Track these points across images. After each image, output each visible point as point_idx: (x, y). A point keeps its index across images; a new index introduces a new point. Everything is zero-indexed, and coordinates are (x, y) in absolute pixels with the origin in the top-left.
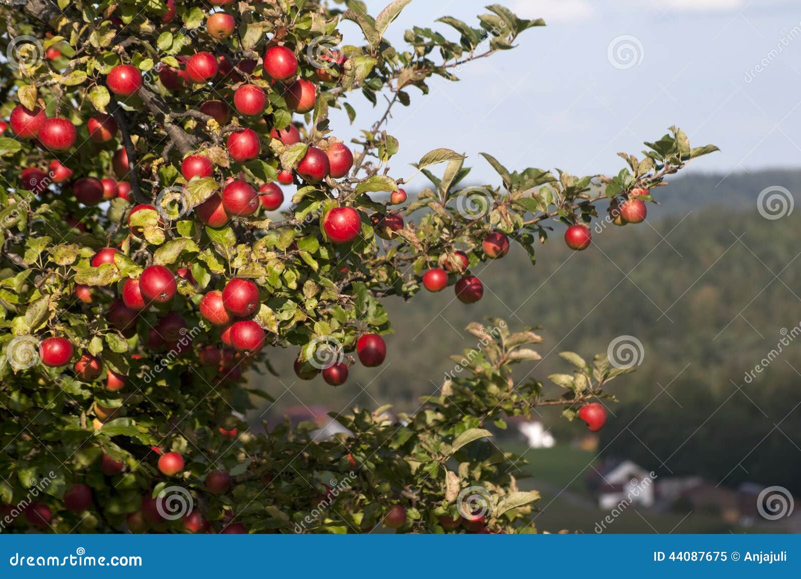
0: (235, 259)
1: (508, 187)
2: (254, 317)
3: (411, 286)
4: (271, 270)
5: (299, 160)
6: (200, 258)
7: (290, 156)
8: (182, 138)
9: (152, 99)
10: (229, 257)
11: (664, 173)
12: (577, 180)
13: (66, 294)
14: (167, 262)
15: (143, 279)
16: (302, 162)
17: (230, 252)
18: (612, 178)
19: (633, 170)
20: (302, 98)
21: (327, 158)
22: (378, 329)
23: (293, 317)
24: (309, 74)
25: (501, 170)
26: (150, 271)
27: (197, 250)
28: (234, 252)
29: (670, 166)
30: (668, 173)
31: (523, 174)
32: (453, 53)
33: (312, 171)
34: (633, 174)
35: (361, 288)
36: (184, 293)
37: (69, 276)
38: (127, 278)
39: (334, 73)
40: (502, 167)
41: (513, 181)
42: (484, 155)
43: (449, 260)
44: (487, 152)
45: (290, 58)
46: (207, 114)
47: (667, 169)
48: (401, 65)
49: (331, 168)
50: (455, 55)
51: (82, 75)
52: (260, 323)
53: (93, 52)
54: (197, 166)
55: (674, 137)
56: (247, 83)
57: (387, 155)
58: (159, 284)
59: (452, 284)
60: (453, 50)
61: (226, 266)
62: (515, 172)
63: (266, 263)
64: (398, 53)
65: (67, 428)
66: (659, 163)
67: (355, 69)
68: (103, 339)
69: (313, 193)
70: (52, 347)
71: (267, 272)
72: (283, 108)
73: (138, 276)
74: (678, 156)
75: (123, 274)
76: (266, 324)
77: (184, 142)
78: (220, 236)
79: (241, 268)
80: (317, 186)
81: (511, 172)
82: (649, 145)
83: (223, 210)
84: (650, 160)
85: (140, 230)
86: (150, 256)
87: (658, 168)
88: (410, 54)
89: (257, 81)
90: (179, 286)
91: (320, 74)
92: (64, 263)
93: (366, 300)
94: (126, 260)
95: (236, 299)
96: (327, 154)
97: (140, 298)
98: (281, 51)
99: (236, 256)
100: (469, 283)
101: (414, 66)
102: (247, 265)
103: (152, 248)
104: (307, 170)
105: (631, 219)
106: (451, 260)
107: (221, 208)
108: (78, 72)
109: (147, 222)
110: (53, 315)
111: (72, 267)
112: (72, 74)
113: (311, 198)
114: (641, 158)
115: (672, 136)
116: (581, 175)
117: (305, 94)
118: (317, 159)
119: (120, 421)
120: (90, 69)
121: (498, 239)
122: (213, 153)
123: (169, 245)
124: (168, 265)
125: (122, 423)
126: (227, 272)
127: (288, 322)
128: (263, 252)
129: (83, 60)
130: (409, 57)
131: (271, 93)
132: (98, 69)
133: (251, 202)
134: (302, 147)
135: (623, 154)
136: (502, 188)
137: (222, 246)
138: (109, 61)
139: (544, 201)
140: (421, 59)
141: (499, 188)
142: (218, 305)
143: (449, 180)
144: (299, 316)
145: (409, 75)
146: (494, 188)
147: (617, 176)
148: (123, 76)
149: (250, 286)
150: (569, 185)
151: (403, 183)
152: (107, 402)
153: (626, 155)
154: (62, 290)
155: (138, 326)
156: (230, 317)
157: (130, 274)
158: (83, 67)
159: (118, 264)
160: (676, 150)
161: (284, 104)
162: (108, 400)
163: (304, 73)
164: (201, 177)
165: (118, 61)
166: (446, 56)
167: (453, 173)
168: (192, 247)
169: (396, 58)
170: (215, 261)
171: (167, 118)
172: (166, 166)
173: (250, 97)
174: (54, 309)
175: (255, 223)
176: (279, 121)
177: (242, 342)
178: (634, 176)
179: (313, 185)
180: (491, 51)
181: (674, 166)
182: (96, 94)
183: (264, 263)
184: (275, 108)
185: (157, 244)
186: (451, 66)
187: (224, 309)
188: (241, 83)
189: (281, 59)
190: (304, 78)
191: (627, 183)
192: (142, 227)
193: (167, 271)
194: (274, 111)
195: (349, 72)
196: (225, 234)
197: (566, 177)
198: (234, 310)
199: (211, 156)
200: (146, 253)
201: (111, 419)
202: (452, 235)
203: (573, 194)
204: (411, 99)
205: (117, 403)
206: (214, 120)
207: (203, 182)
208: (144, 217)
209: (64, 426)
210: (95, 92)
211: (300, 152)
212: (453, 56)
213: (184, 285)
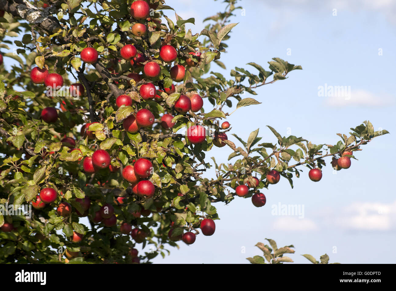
0: (141, 149)
1: (281, 143)
2: (149, 179)
3: (229, 197)
4: (159, 155)
5: (176, 101)
6: (123, 149)
7: (171, 100)
8: (117, 91)
9: (102, 70)
10: (138, 148)
11: (360, 144)
12: (316, 146)
13: (55, 167)
14: (106, 149)
15: (94, 156)
16: (177, 102)
17: (139, 145)
18: (333, 145)
19: (345, 142)
20: (178, 73)
21: (190, 101)
22: (212, 217)
23: (170, 182)
24: (183, 62)
25: (278, 135)
26: (98, 152)
27: (122, 145)
28: (141, 145)
29: (363, 140)
30: (362, 144)
31: (288, 138)
32: (255, 81)
33: (182, 106)
34: (344, 144)
35: (204, 195)
36: (114, 166)
37: (57, 157)
38: (86, 157)
39: (195, 60)
40: (278, 133)
41: (283, 141)
42: (269, 126)
43: (249, 181)
44: (270, 126)
45: (173, 51)
46: (130, 78)
47: (362, 142)
48: (228, 86)
49: (192, 106)
50: (256, 82)
51: (68, 52)
52: (153, 182)
53: (74, 41)
54: (124, 100)
55: (366, 126)
56: (151, 61)
57: (220, 102)
58: (102, 158)
59: (251, 197)
60: (255, 79)
61: (136, 153)
62: (284, 137)
63: (157, 152)
64: (227, 81)
65: (51, 261)
66: (358, 139)
67: (206, 58)
68: (72, 192)
69: (182, 119)
70: (47, 192)
71: (157, 155)
72: (169, 77)
73: (92, 155)
74: (368, 135)
75: (84, 155)
76: (155, 183)
77: (118, 93)
78: (134, 137)
79: (144, 154)
80: (185, 115)
81: (283, 137)
82: (352, 129)
83: (136, 124)
84: (353, 137)
85: (94, 133)
86: (98, 146)
87: (357, 142)
88: (233, 81)
89: (156, 60)
90: (112, 161)
91: (188, 62)
92: (54, 150)
93: (206, 202)
94: (85, 148)
95: (141, 168)
96: (190, 99)
97: (92, 166)
98: (169, 47)
99: (142, 147)
100: (259, 196)
101: (235, 87)
102: (147, 152)
103: (99, 142)
104: (179, 106)
105: (343, 166)
106: (250, 180)
107: (135, 122)
108: (66, 50)
109: (97, 129)
110: (47, 177)
111: (58, 153)
112: (63, 51)
113: (181, 122)
114: (349, 136)
115: (365, 125)
116: (318, 144)
117: (180, 72)
118: (185, 101)
119: (78, 259)
120: (72, 49)
121: (275, 173)
122: (132, 94)
123: (108, 140)
124: (107, 150)
125: (79, 260)
126: (137, 156)
127: (167, 184)
128: (156, 146)
129: (68, 45)
130: (233, 82)
131: (163, 69)
132: (76, 49)
133: (151, 119)
134: (178, 95)
135: (339, 134)
136: (278, 144)
137: (135, 142)
138: (82, 45)
139: (298, 155)
140: (239, 84)
141: (276, 144)
142: (132, 172)
143: (251, 142)
144: (173, 181)
145: (232, 91)
146: (274, 144)
147: (336, 144)
148: (89, 53)
149: (148, 162)
150: (312, 148)
151: (228, 115)
152: (72, 249)
153: (341, 135)
154: (53, 165)
155: (90, 210)
156: (137, 179)
157: (87, 154)
158: (69, 48)
159: (81, 150)
160: (367, 132)
161: (170, 75)
162: (73, 248)
163: (180, 61)
164: (125, 106)
165: (86, 45)
166: (251, 83)
167: (253, 139)
168: (119, 143)
169: (226, 83)
170: (131, 150)
171: (110, 80)
172: (108, 107)
173: (152, 68)
174: (48, 175)
175: (152, 135)
176: (167, 83)
177: (143, 191)
178: (345, 145)
179: (183, 115)
180: (274, 81)
181: (366, 141)
182: (74, 61)
183: (156, 151)
184: (165, 77)
185: (102, 140)
186: (254, 88)
187: (134, 174)
188: (148, 61)
189: (169, 51)
190: (180, 64)
191: (341, 148)
192: (94, 132)
193: (107, 153)
194: (164, 79)
195: (203, 60)
196: (137, 136)
197: (310, 144)
198: (139, 174)
199: (131, 96)
200: (96, 145)
201: (74, 257)
202: (251, 168)
203: (314, 153)
204: (232, 104)
205: (77, 250)
206: (133, 80)
207: (126, 108)
208: (96, 127)
209: (50, 260)
210: (74, 60)
211: (176, 97)
212: (255, 83)
213: (115, 161)
